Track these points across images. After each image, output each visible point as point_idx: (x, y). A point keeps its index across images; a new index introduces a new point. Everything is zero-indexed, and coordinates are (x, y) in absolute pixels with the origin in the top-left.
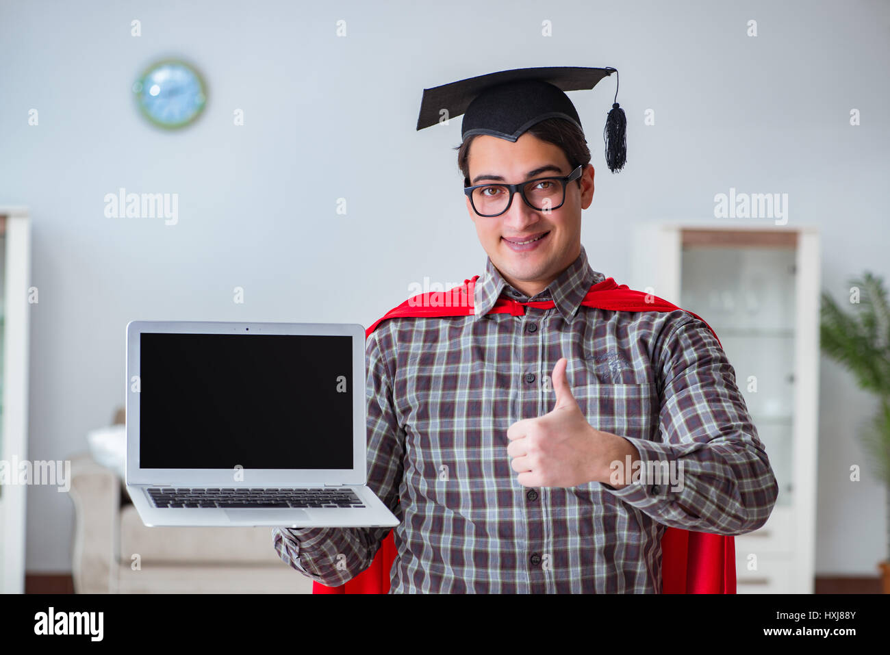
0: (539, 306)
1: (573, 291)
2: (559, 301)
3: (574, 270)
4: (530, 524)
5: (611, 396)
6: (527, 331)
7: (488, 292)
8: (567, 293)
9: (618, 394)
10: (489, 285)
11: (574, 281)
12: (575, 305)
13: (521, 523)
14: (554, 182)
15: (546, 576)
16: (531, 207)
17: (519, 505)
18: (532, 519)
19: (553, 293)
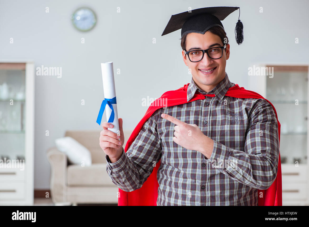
0: (210, 96)
1: (222, 91)
2: (217, 94)
3: (223, 83)
4: (202, 175)
5: (234, 129)
6: (205, 105)
7: (192, 91)
8: (220, 91)
9: (236, 128)
10: (192, 88)
11: (223, 87)
12: (223, 96)
13: (199, 174)
14: (218, 49)
15: (207, 194)
16: (210, 58)
17: (199, 168)
18: (203, 173)
19: (215, 91)
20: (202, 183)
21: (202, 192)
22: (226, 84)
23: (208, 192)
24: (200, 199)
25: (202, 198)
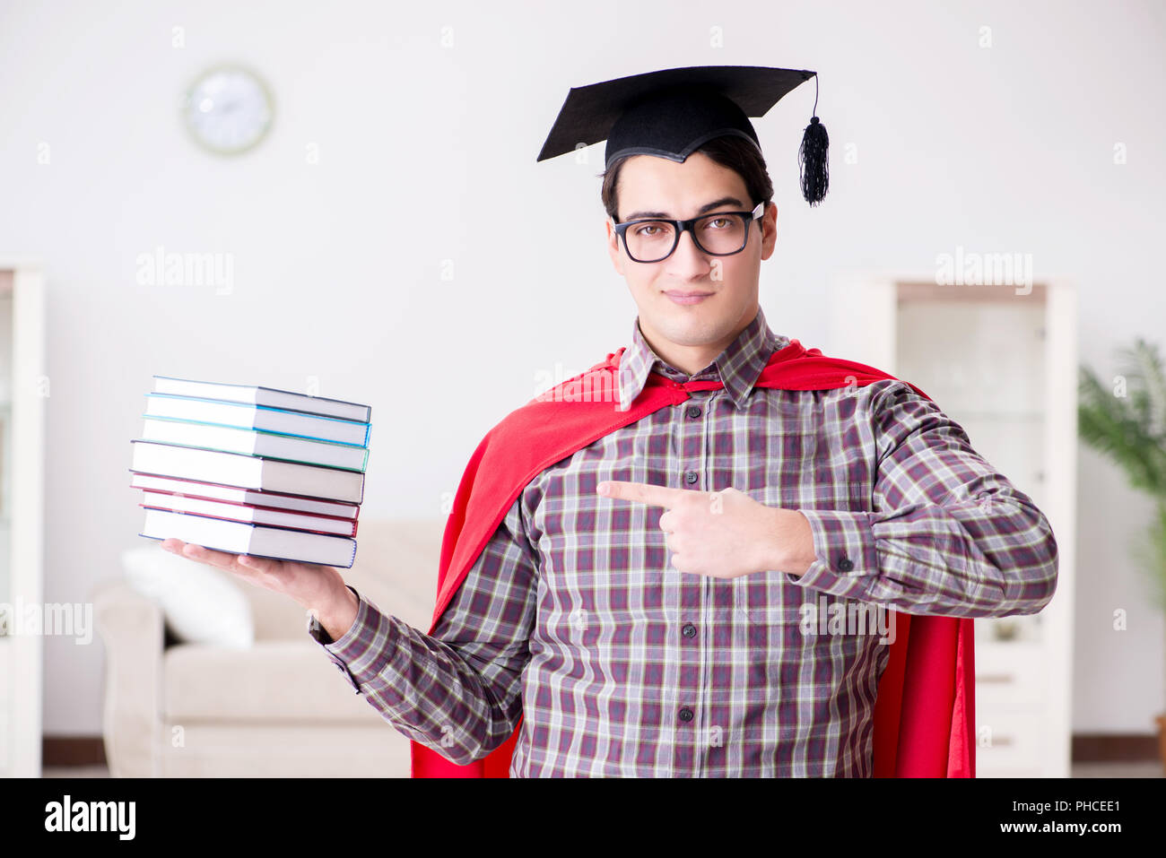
3: (748, 336)
4: (683, 668)
6: (688, 417)
7: (635, 371)
10: (636, 360)
13: (673, 666)
14: (733, 219)
15: (698, 737)
16: (702, 250)
17: (672, 643)
18: (686, 662)
19: (720, 368)
20: (682, 697)
21: (681, 730)
22: (758, 339)
23: (704, 731)
24: (671, 757)
25: (680, 753)
